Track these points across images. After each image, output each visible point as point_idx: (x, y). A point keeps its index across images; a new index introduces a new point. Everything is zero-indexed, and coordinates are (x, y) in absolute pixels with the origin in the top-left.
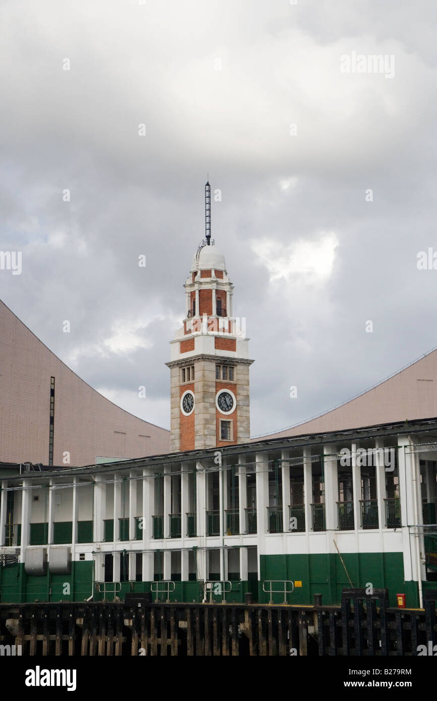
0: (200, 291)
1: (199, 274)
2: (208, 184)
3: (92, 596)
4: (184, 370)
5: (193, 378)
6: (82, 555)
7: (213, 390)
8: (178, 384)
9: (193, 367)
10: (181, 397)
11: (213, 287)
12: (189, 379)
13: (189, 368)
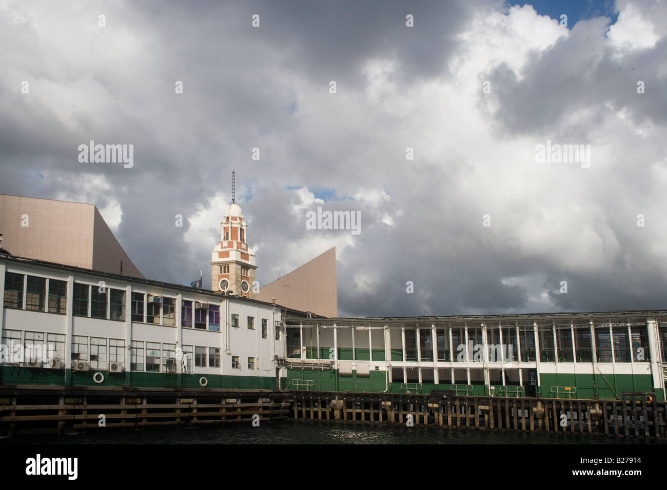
0: (231, 227)
1: (230, 218)
2: (234, 173)
3: (387, 390)
4: (221, 267)
5: (228, 272)
6: (377, 367)
7: (240, 279)
8: (217, 274)
9: (228, 267)
10: (219, 281)
11: (239, 226)
12: (225, 272)
13: (225, 267)
